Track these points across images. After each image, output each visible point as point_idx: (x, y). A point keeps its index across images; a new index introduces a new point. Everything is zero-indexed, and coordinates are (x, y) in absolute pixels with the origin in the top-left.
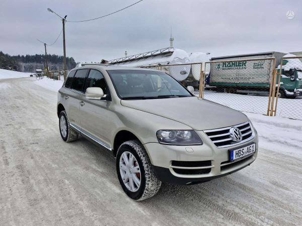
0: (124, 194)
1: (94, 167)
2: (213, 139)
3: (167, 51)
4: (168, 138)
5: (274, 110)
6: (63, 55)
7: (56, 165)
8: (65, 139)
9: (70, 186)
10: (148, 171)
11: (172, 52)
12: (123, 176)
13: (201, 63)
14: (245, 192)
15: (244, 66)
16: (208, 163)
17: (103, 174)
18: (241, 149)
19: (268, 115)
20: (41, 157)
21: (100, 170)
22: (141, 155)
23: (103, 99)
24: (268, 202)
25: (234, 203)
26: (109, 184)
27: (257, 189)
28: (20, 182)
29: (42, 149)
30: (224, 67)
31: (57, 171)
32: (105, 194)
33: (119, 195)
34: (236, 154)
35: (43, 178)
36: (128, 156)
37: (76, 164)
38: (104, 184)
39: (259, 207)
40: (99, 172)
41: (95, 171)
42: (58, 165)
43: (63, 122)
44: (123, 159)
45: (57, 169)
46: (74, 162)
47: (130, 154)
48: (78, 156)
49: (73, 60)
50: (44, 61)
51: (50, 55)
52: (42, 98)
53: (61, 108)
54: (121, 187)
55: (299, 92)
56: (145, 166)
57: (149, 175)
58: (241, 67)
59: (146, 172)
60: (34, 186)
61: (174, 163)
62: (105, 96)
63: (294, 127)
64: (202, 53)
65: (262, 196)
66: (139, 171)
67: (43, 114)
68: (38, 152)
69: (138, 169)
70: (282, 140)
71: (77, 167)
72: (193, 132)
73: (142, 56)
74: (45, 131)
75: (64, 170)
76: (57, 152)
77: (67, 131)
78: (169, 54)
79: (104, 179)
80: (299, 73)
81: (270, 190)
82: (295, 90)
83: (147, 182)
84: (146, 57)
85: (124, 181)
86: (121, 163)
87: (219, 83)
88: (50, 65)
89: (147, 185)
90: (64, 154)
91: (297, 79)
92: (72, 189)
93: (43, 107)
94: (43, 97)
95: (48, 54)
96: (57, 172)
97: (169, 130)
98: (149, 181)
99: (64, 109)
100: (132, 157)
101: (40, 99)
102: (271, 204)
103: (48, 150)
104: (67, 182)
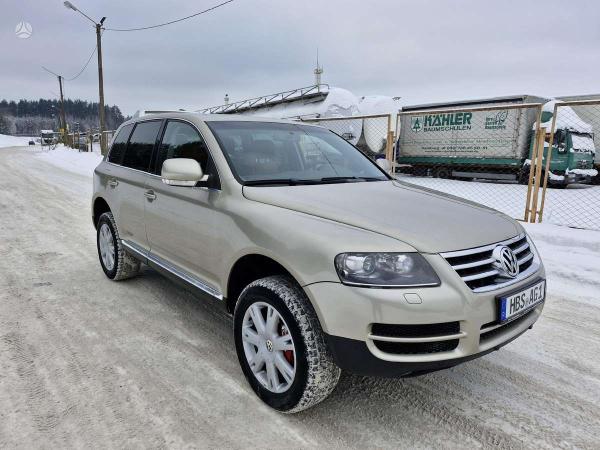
0: (254, 398)
1: (180, 334)
2: (462, 273)
3: (315, 91)
4: (362, 271)
5: (538, 209)
6: (98, 101)
7: (94, 334)
8: (111, 275)
9: (130, 381)
10: (313, 346)
11: (326, 95)
12: (249, 356)
13: (389, 116)
14: (514, 385)
15: (467, 124)
16: (454, 327)
17: (201, 352)
18: (520, 294)
19: (526, 220)
20: (59, 313)
21: (195, 342)
22: (295, 309)
23: (200, 184)
24: (569, 408)
25: (498, 412)
26: (217, 375)
27: (538, 377)
28: (14, 375)
29: (61, 296)
30: (428, 127)
31: (97, 346)
32: (210, 398)
34: (512, 305)
35: (65, 363)
36: (264, 312)
37: (140, 331)
38: (206, 374)
39: (553, 420)
40: (194, 347)
41: (181, 344)
42: (99, 333)
43: (107, 237)
44: (250, 319)
45: (95, 342)
46: (134, 325)
47: (270, 307)
48: (143, 311)
49: (118, 111)
50: (57, 113)
51: (70, 101)
52: (56, 188)
53: (100, 207)
55: (574, 176)
56: (307, 335)
57: (316, 355)
58: (461, 126)
59: (309, 349)
60: (48, 382)
61: (377, 328)
62: (206, 178)
63: (585, 245)
64: (384, 97)
65: (552, 394)
66: (292, 347)
67: (59, 221)
68: (52, 302)
69: (289, 342)
70: (568, 271)
71: (141, 337)
72: (417, 257)
73: (263, 101)
74: (66, 258)
75: (113, 345)
76: (95, 303)
77: (116, 257)
78: (319, 98)
79: (206, 364)
80: (574, 138)
81: (566, 379)
82: (567, 171)
83: (311, 372)
84: (273, 105)
85: (252, 368)
86: (245, 327)
87: (417, 157)
88: (71, 122)
89: (310, 380)
90: (112, 308)
91: (572, 150)
92: (135, 388)
93: (60, 206)
94: (59, 186)
95: (66, 98)
96: (99, 348)
97: (363, 254)
98: (315, 369)
99: (107, 209)
100: (274, 315)
101: (53, 190)
102: (577, 412)
103: (73, 298)
104: (121, 371)
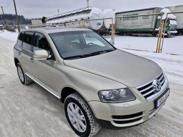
1: (47, 106)
2: (143, 93)
3: (87, 9)
4: (108, 96)
5: (161, 49)
7: (19, 108)
8: (23, 83)
9: (31, 128)
11: (91, 10)
12: (70, 119)
13: (112, 18)
14: (158, 119)
15: (137, 18)
16: (141, 113)
17: (55, 113)
18: (162, 97)
19: (157, 52)
20: (6, 100)
21: (52, 109)
22: (85, 108)
23: (48, 59)
24: (176, 127)
25: (153, 131)
26: (60, 123)
27: (165, 115)
29: (7, 93)
30: (124, 19)
31: (20, 113)
32: (58, 133)
33: (69, 132)
35: (9, 121)
36: (74, 106)
37: (34, 106)
38: (57, 123)
39: (171, 133)
40: (52, 111)
41: (48, 110)
42: (20, 108)
43: (20, 71)
44: (70, 107)
45: (19, 111)
46: (32, 103)
47: (76, 105)
48: (34, 97)
49: (23, 17)
50: (3, 19)
51: (7, 15)
52: (5, 47)
54: (70, 126)
55: (170, 33)
56: (89, 117)
57: (93, 123)
58: (135, 18)
59: (91, 121)
60: (3, 129)
61: (114, 117)
62: (50, 56)
63: (176, 61)
64: (110, 10)
65: (170, 122)
66: (85, 119)
67: (6, 61)
68: (4, 95)
69: (83, 118)
70: (171, 72)
71: (35, 108)
72: (127, 89)
73: (70, 13)
74: (8, 76)
75: (25, 112)
76: (19, 95)
77: (24, 77)
78: (89, 11)
79: (56, 118)
80: (171, 21)
81: (174, 115)
82: (168, 32)
83: (91, 129)
84: (73, 14)
85: (72, 123)
86: (68, 110)
88: (8, 21)
89: (92, 131)
90: (24, 97)
91: (170, 25)
92: (33, 130)
93: (6, 55)
96: (20, 114)
97: (108, 90)
98: (93, 127)
99: (19, 62)
100: (78, 108)
101: (3, 48)
102: (178, 129)
103: (11, 93)
104: (28, 123)
